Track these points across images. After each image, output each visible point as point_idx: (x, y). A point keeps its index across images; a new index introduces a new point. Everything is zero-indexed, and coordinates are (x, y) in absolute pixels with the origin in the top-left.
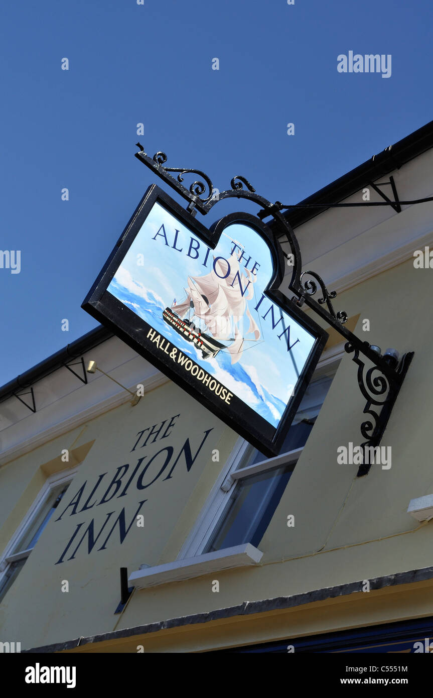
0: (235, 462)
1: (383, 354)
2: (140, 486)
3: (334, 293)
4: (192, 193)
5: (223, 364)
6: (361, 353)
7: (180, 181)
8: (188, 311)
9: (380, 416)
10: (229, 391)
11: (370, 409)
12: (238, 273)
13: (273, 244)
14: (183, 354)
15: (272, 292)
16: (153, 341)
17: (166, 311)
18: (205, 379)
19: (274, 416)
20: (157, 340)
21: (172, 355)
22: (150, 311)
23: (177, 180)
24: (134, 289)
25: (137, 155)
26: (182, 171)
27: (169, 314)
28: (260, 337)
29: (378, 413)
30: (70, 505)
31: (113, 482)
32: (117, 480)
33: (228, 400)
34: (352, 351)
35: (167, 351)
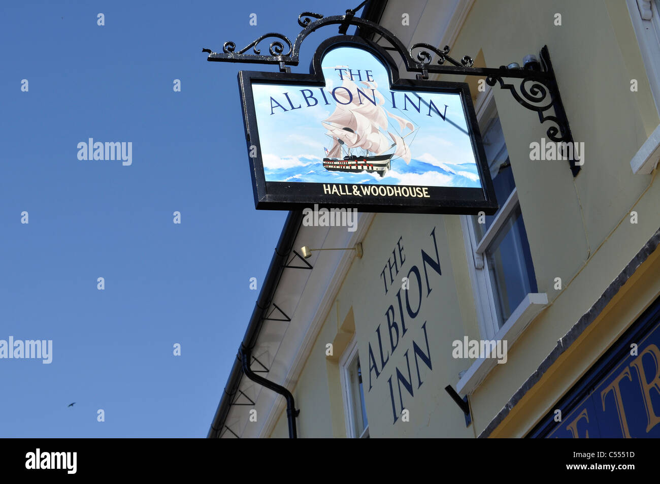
0: (472, 239)
1: (522, 65)
2: (413, 315)
3: (447, 48)
4: (275, 55)
5: (401, 170)
6: (504, 79)
7: (259, 53)
8: (342, 149)
9: (556, 115)
10: (421, 187)
11: (545, 117)
12: (359, 90)
13: (369, 46)
14: (364, 185)
15: (397, 85)
16: (333, 193)
17: (325, 162)
18: (396, 192)
19: (472, 179)
20: (335, 189)
21: (356, 193)
22: (312, 171)
23: (255, 55)
24: (287, 165)
25: (210, 59)
26: (253, 44)
27: (329, 163)
28: (414, 126)
29: (554, 115)
30: (371, 370)
31: (390, 328)
32: (391, 324)
33: (426, 194)
34: (496, 82)
35: (349, 193)
